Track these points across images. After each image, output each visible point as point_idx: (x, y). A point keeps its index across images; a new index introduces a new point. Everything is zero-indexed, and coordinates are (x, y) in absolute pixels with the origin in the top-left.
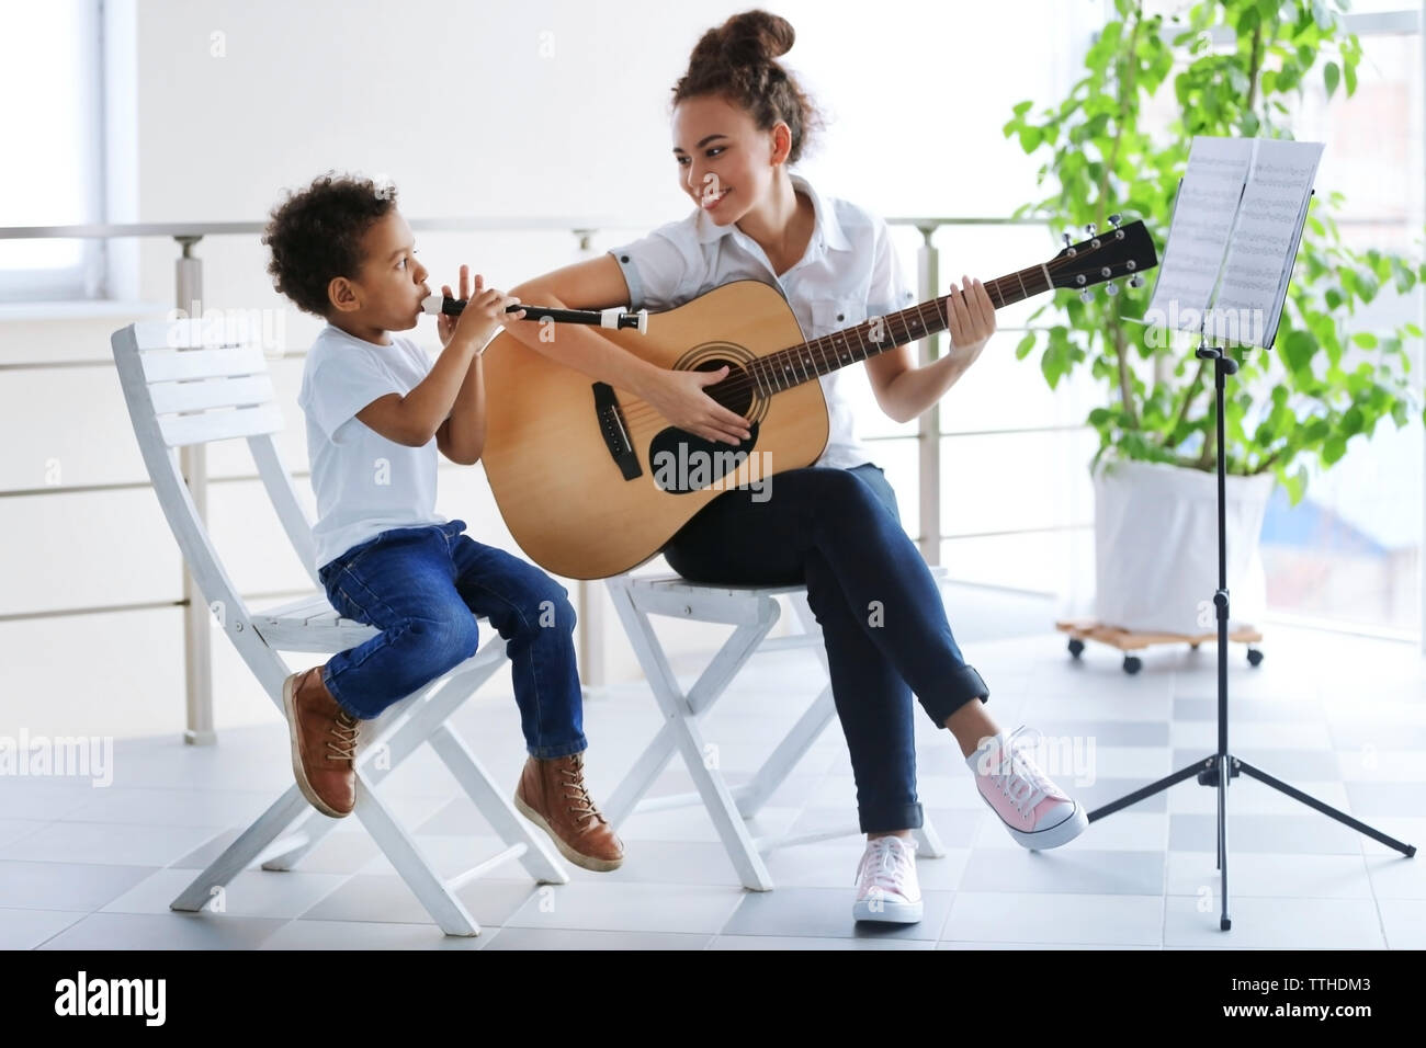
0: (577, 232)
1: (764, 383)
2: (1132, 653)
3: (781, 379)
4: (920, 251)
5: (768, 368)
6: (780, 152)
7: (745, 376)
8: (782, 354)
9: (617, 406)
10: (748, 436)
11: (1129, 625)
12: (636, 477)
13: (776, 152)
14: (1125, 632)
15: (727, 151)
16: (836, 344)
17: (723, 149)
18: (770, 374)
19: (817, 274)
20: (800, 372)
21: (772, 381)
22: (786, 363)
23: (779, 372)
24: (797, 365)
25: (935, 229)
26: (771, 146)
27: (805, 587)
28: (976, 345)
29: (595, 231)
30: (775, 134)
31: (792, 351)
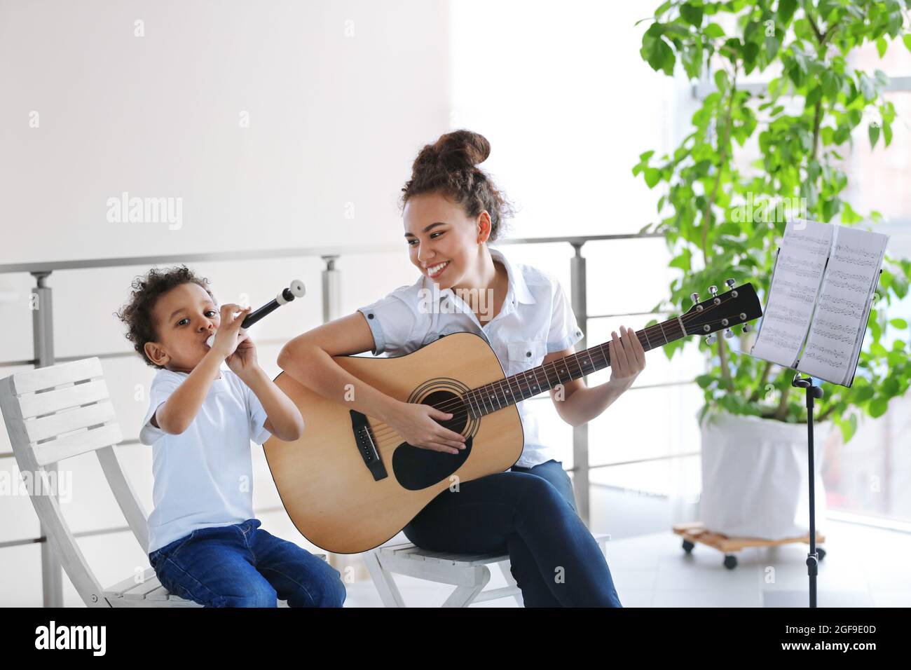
0: (324, 257)
1: (476, 409)
2: (729, 554)
3: (488, 405)
4: (572, 260)
5: (478, 398)
6: (484, 232)
7: (462, 403)
8: (489, 386)
9: (368, 426)
10: (464, 447)
11: (728, 532)
12: (384, 478)
13: (481, 233)
14: (725, 537)
15: (445, 234)
16: (529, 379)
17: (442, 232)
18: (480, 402)
19: (511, 323)
20: (502, 399)
21: (482, 407)
22: (492, 393)
23: (487, 400)
24: (500, 394)
25: (582, 244)
26: (478, 229)
27: (508, 557)
28: (630, 377)
29: (337, 256)
30: (479, 219)
31: (496, 384)
